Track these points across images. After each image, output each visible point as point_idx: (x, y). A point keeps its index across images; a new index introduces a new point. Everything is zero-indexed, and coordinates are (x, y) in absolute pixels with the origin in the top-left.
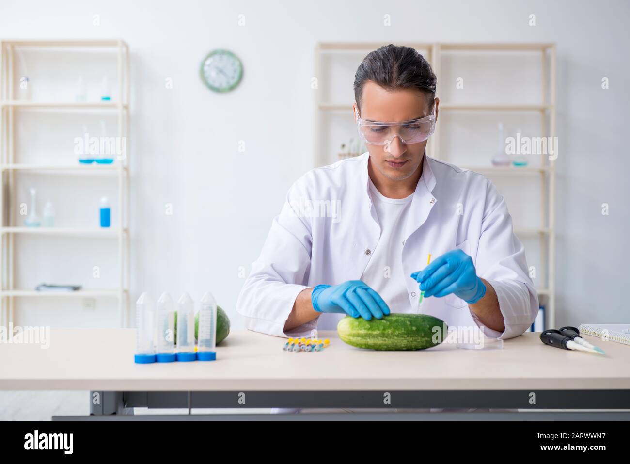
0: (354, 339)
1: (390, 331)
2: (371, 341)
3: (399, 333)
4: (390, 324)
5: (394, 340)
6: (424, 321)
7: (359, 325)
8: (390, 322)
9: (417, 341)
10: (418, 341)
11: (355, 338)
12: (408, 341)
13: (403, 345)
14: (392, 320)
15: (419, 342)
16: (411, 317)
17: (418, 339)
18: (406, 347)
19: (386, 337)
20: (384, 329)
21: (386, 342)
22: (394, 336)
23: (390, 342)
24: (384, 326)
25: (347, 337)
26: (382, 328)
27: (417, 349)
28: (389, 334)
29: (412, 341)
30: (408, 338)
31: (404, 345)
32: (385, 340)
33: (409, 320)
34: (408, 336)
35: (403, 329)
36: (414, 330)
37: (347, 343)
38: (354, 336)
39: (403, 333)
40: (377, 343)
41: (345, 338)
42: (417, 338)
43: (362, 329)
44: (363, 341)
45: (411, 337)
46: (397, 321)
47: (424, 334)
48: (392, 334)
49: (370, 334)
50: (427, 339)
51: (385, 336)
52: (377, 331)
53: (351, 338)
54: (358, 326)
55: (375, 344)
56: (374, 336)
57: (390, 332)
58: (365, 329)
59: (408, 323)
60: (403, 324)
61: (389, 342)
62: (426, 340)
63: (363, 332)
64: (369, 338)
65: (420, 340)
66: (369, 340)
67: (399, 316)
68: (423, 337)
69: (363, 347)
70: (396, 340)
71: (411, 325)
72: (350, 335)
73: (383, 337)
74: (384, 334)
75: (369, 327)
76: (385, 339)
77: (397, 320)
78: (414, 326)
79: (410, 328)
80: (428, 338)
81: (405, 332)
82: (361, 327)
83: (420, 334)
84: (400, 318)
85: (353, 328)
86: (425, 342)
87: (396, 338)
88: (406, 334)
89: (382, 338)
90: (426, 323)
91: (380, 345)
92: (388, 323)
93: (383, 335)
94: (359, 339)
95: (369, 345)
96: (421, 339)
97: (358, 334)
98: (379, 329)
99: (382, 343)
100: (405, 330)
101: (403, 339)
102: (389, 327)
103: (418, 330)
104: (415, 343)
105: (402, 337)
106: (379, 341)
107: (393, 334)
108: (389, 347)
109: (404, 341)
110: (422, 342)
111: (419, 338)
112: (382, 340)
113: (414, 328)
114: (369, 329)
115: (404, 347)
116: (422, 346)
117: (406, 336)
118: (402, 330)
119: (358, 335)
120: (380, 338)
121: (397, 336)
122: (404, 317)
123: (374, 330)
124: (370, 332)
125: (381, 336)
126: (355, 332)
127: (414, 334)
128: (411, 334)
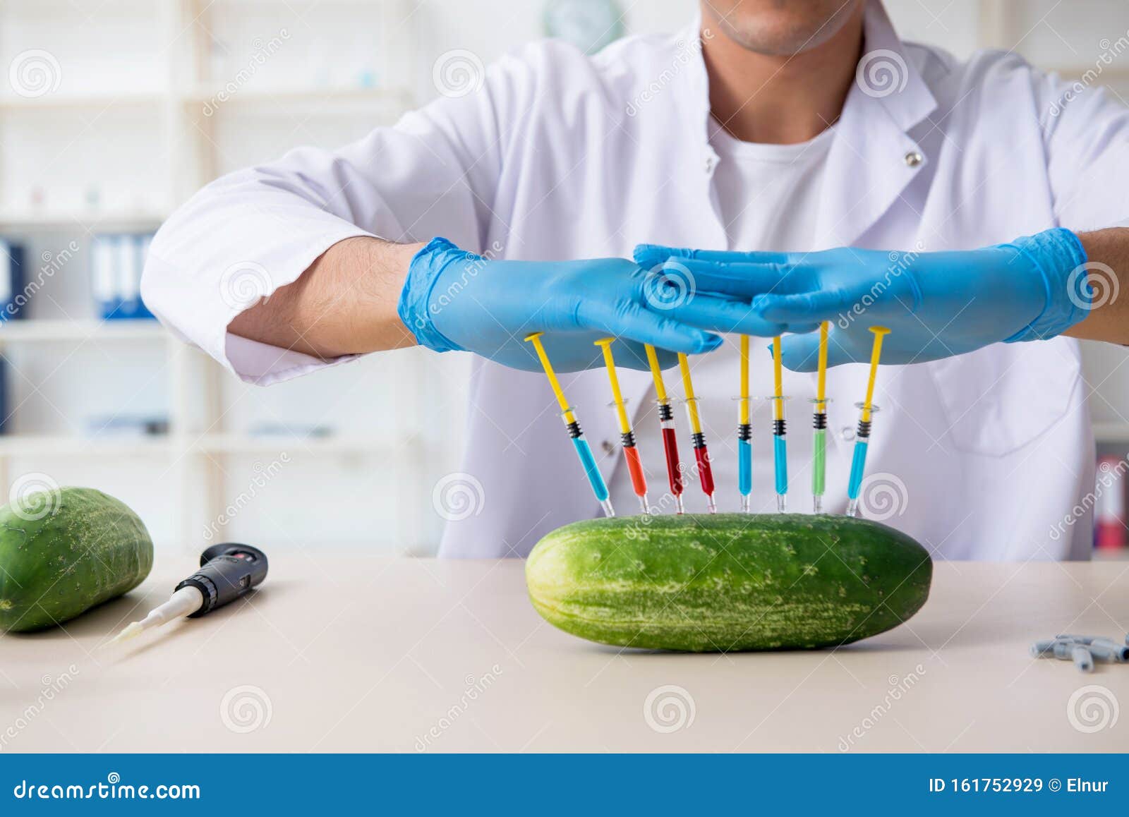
0: (587, 615)
1: (720, 582)
2: (649, 621)
3: (755, 589)
4: (719, 556)
5: (735, 615)
6: (844, 541)
7: (602, 559)
8: (717, 548)
9: (821, 618)
10: (826, 614)
11: (592, 609)
12: (787, 618)
13: (768, 634)
14: (726, 539)
15: (830, 618)
16: (796, 529)
17: (826, 610)
18: (779, 638)
19: (708, 605)
20: (699, 576)
21: (707, 623)
22: (735, 599)
23: (721, 624)
24: (697, 565)
25: (560, 607)
26: (688, 571)
27: (821, 646)
28: (717, 594)
29: (802, 619)
30: (786, 607)
31: (774, 630)
32: (704, 618)
33: (792, 541)
34: (786, 601)
35: (768, 572)
36: (808, 575)
37: (562, 626)
38: (586, 602)
39: (770, 589)
40: (672, 629)
41: (553, 609)
42: (820, 606)
43: (613, 579)
44: (620, 622)
45: (798, 601)
46: (744, 543)
48: (727, 592)
49: (645, 592)
50: (857, 607)
51: (700, 602)
52: (672, 583)
53: (576, 610)
54: (602, 568)
55: (665, 632)
56: (659, 603)
57: (719, 588)
58: (627, 576)
59: (787, 550)
60: (771, 557)
61: (715, 622)
62: (851, 613)
63: (618, 586)
64: (643, 612)
65: (831, 613)
66: (641, 617)
67: (752, 526)
68: (845, 602)
69: (622, 641)
70: (743, 612)
71: (800, 557)
72: (574, 600)
73: (696, 605)
74: (697, 594)
75: (643, 567)
76: (703, 609)
77: (745, 537)
78: (810, 560)
79: (793, 568)
80: (863, 603)
81: (777, 585)
82: (611, 568)
83: (832, 591)
84: (756, 531)
85: (580, 574)
86: (850, 619)
87: (742, 607)
88: (781, 593)
89: (690, 610)
90: (854, 549)
91: (684, 634)
92: (714, 553)
93: (693, 598)
94: (606, 611)
95: (642, 635)
96: (835, 610)
97: (602, 593)
98: (677, 577)
99: (692, 628)
100: (775, 577)
101: (769, 609)
102: (717, 568)
103: (824, 575)
104: (810, 628)
105: (767, 603)
106: (682, 621)
107: (731, 594)
108: (715, 641)
109: (775, 617)
110: (839, 619)
111: (830, 606)
112: (692, 617)
113: (810, 570)
114: (641, 577)
115: (772, 639)
116: (838, 633)
117: (780, 600)
118: (765, 577)
119: (601, 601)
120: (681, 607)
121: (747, 599)
122: (772, 529)
123: (660, 580)
124: (645, 586)
125: (685, 603)
126: (589, 587)
127: (808, 591)
128: (798, 590)
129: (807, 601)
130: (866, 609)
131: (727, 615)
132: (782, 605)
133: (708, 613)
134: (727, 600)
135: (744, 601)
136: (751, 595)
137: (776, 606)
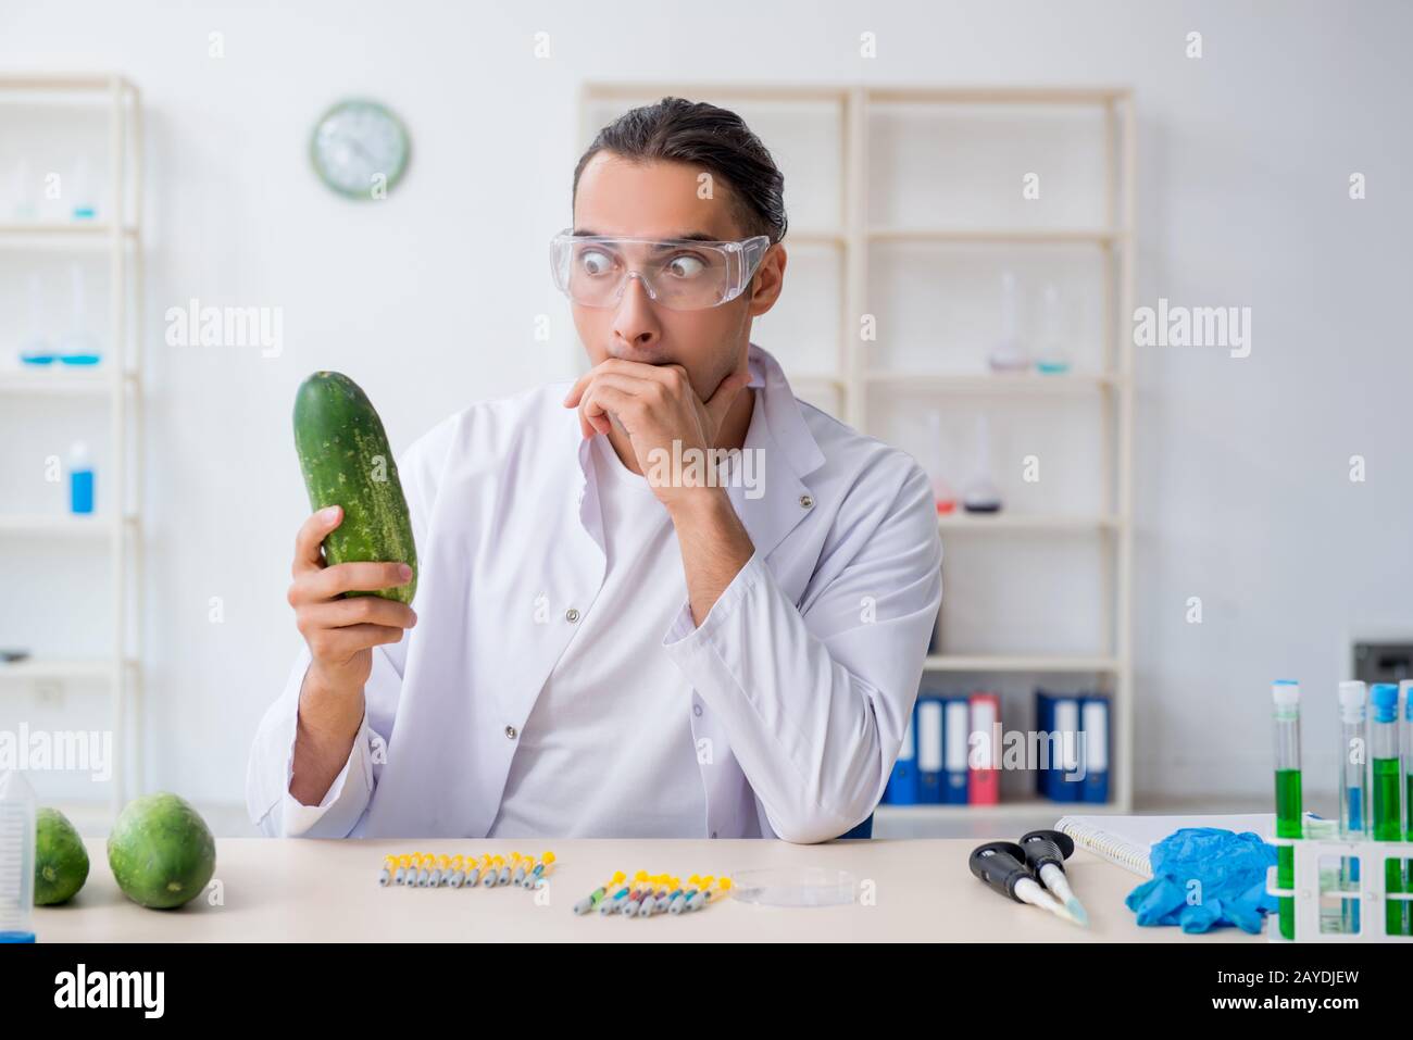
10: (368, 456)
17: (364, 457)
19: (381, 530)
21: (391, 525)
22: (372, 517)
28: (372, 529)
32: (389, 529)
34: (366, 485)
39: (362, 499)
45: (364, 478)
47: (350, 448)
48: (370, 524)
50: (358, 439)
57: (368, 530)
65: (366, 453)
70: (380, 509)
73: (383, 537)
76: (384, 532)
87: (376, 509)
100: (353, 498)
101: (373, 492)
105: (370, 496)
111: (361, 456)
112: (390, 536)
117: (366, 490)
121: (370, 510)
125: (383, 545)
127: (356, 474)
128: (357, 481)
129: (362, 473)
130: (357, 431)
131: (384, 516)
132: (368, 487)
133: (386, 528)
134: (375, 521)
135: (373, 510)
136: (368, 509)
137: (370, 490)
